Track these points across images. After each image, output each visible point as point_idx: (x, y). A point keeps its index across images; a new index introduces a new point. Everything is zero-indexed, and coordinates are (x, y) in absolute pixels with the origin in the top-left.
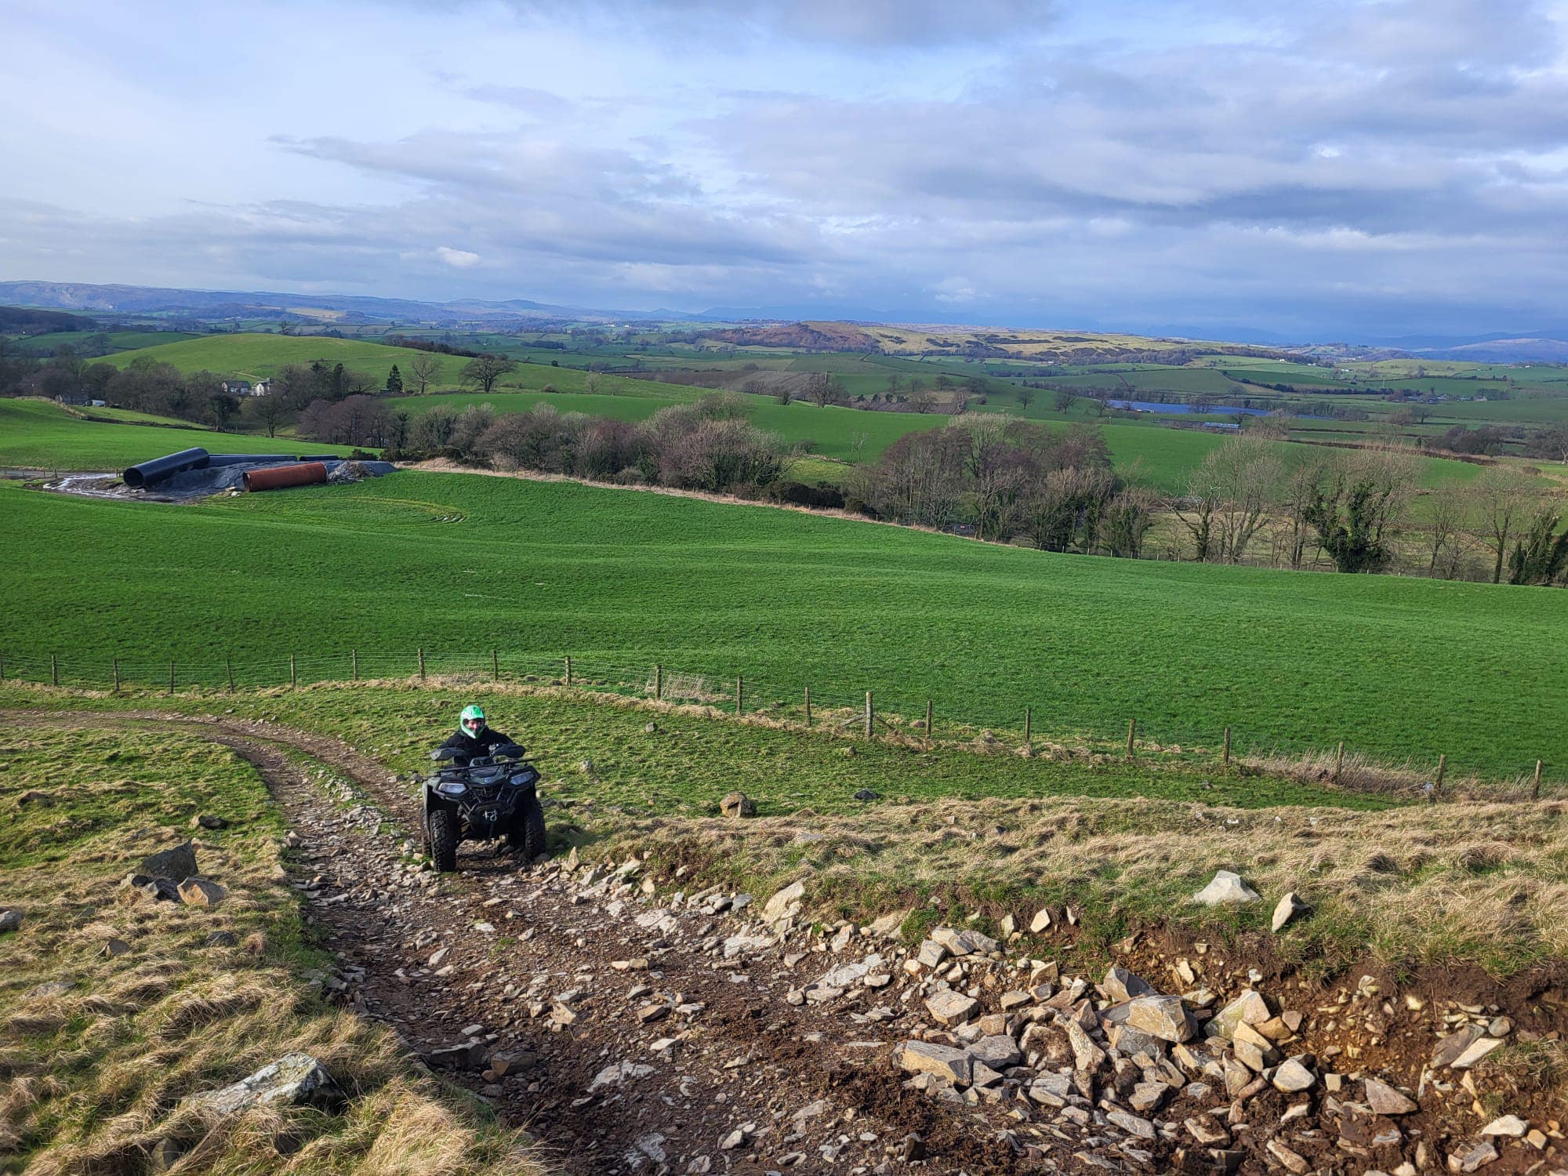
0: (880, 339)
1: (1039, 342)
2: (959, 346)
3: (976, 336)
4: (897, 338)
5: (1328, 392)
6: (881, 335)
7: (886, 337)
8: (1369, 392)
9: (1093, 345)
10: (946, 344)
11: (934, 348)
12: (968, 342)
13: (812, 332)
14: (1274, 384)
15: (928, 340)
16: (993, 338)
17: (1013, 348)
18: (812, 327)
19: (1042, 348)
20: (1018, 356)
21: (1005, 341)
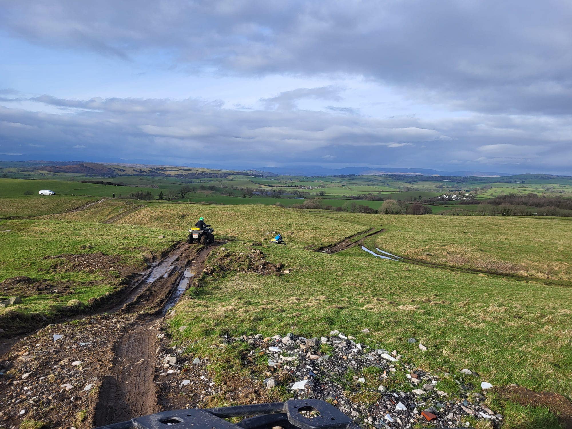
0: (115, 170)
1: (175, 171)
2: (146, 172)
3: (151, 168)
4: (122, 169)
5: (281, 187)
6: (115, 168)
7: (117, 169)
8: (292, 186)
9: (195, 172)
10: (141, 171)
11: (137, 173)
12: (149, 171)
13: (86, 167)
14: (267, 185)
15: (134, 170)
16: (158, 169)
17: (167, 173)
18: (86, 165)
19: (177, 173)
20: (169, 175)
21: (162, 170)
